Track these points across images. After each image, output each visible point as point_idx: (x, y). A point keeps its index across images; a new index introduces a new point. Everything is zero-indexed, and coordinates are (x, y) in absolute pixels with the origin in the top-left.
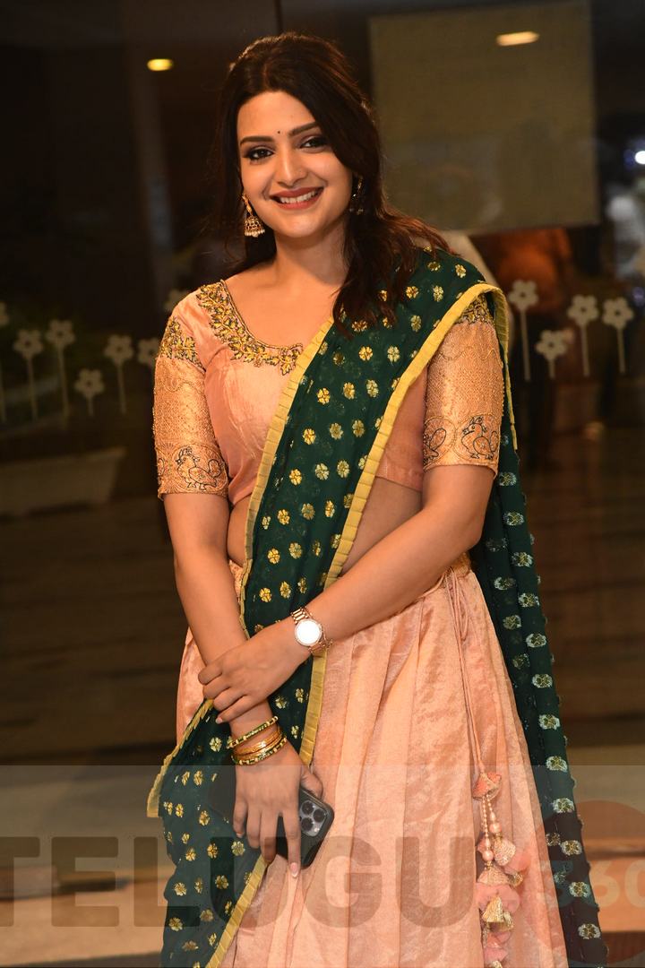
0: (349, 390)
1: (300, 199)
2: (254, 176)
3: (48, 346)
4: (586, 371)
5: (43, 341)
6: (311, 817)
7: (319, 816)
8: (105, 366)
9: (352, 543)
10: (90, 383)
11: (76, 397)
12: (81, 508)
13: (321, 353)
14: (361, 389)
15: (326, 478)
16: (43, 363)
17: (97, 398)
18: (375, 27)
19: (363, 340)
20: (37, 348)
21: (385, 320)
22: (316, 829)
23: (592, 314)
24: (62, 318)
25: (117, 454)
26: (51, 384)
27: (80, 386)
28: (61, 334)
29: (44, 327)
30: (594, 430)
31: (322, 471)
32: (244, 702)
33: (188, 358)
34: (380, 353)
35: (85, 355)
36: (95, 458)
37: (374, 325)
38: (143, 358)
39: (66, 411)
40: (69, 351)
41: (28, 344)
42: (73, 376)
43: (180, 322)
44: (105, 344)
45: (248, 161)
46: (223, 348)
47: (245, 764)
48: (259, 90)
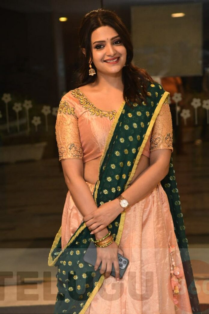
0: (135, 125)
1: (114, 61)
2: (97, 54)
3: (24, 108)
4: (196, 123)
5: (22, 106)
6: (122, 263)
7: (125, 262)
8: (42, 115)
9: (134, 175)
10: (37, 121)
11: (32, 125)
12: (32, 161)
13: (123, 113)
14: (139, 125)
15: (127, 153)
16: (22, 114)
17: (39, 126)
18: (133, 9)
19: (137, 109)
20: (20, 109)
21: (143, 103)
22: (124, 267)
23: (199, 104)
24: (28, 99)
25: (44, 144)
26: (24, 121)
27: (33, 122)
28: (28, 105)
29: (23, 102)
30: (199, 142)
31: (126, 151)
32: (101, 227)
33: (72, 114)
34: (144, 113)
35: (36, 111)
36: (37, 145)
37: (140, 104)
38: (54, 113)
39: (29, 130)
40: (30, 110)
41: (17, 107)
42: (31, 118)
43: (68, 102)
44: (42, 108)
45: (96, 49)
46: (87, 111)
47: (102, 247)
48: (98, 26)
